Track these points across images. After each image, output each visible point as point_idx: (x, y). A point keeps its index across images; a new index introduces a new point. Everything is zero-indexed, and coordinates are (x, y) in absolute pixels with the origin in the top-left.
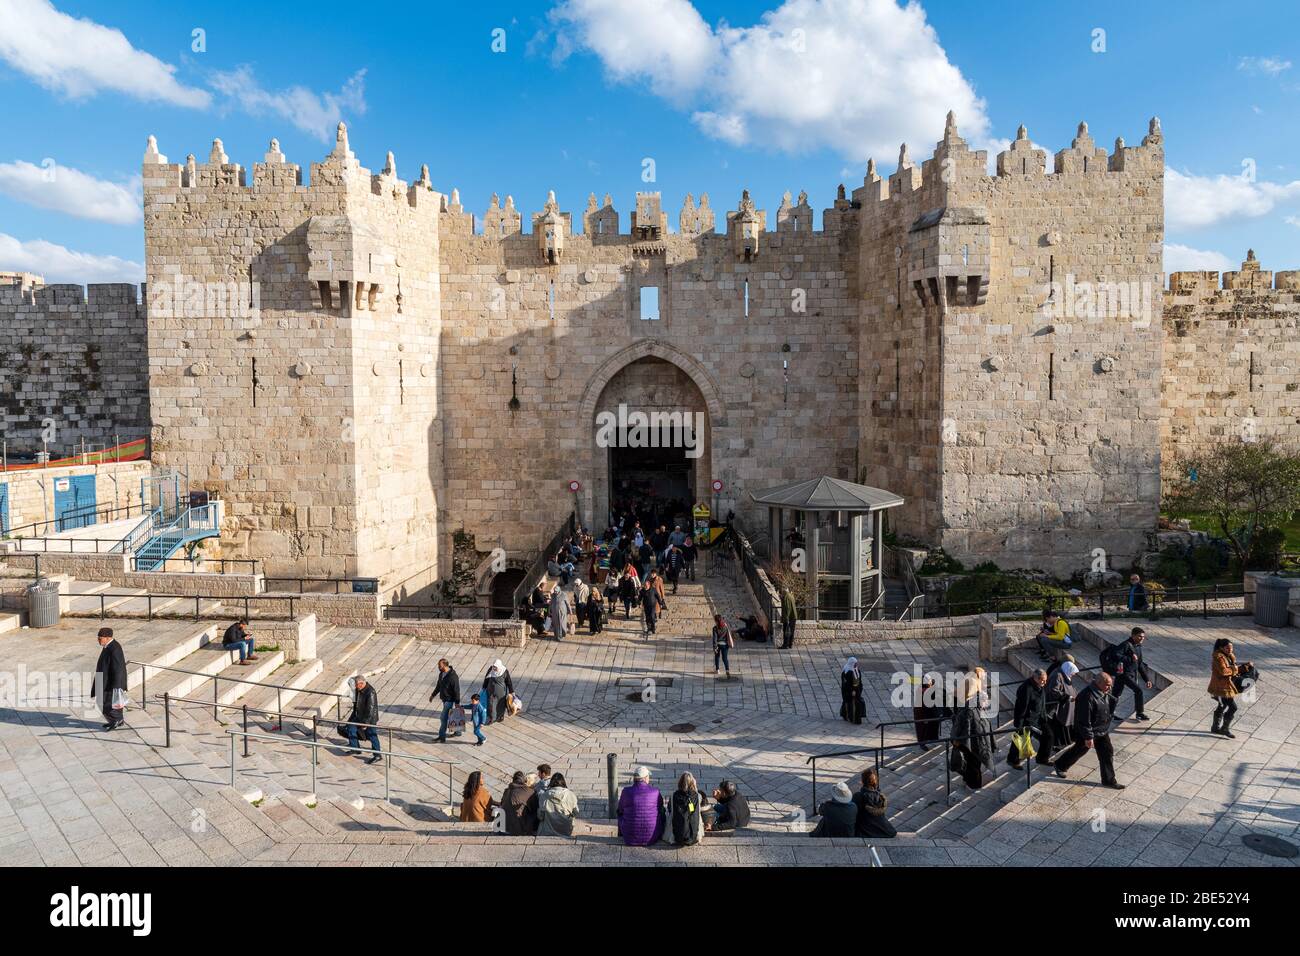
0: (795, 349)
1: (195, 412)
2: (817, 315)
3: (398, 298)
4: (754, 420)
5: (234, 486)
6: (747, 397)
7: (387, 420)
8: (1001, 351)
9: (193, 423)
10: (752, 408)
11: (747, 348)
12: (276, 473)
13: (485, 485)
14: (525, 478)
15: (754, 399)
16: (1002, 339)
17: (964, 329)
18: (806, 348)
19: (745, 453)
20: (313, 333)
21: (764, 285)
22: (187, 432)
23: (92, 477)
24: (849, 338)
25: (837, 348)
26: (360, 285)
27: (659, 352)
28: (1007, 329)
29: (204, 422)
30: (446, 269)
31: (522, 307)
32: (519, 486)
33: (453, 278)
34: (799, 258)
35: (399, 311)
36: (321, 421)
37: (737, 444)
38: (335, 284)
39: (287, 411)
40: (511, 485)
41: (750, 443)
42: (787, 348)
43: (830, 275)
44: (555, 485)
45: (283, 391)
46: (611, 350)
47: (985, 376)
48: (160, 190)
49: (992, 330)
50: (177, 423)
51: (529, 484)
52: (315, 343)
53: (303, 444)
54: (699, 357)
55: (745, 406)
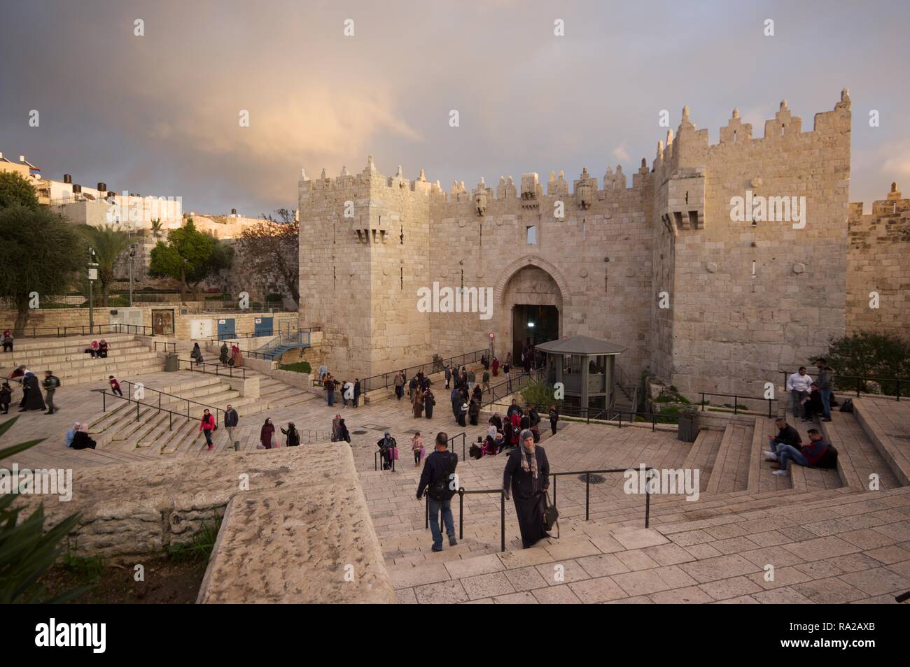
0: (612, 260)
1: (314, 291)
2: (627, 239)
3: (401, 237)
4: (587, 303)
5: (326, 326)
6: (583, 289)
7: (392, 297)
8: (716, 260)
9: (313, 296)
10: (586, 295)
11: (583, 260)
12: (342, 321)
13: (448, 332)
14: (467, 330)
15: (587, 290)
16: (717, 252)
17: (690, 246)
18: (619, 259)
19: (582, 322)
20: (356, 255)
21: (594, 222)
22: (311, 300)
23: (272, 319)
24: (646, 253)
25: (638, 259)
26: (374, 231)
27: (535, 263)
28: (721, 245)
29: (317, 296)
30: (432, 221)
31: (467, 240)
32: (463, 334)
33: (435, 226)
34: (616, 205)
35: (402, 243)
36: (359, 297)
37: (577, 316)
38: (362, 231)
39: (346, 291)
40: (459, 333)
41: (585, 316)
42: (607, 260)
43: (635, 214)
44: (481, 334)
45: (345, 282)
46: (509, 262)
47: (704, 277)
48: (304, 192)
49: (709, 245)
50: (308, 296)
51: (468, 333)
52: (357, 260)
53: (352, 307)
54: (556, 265)
55: (582, 294)
